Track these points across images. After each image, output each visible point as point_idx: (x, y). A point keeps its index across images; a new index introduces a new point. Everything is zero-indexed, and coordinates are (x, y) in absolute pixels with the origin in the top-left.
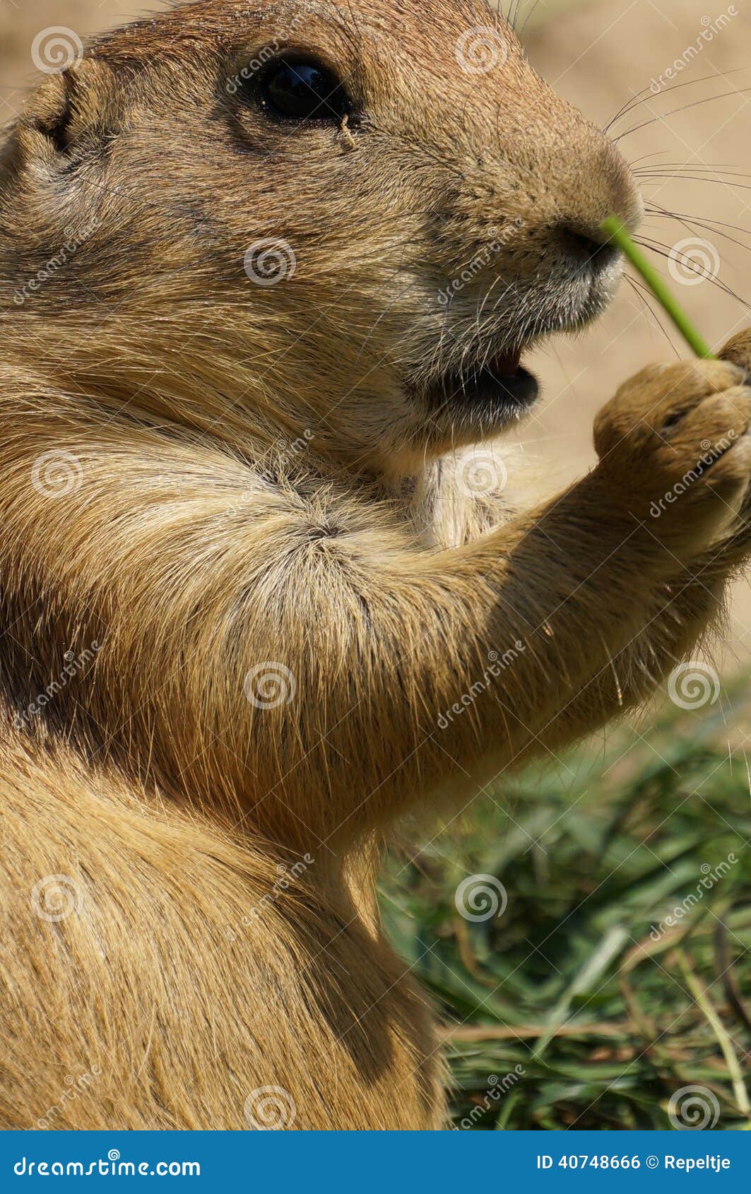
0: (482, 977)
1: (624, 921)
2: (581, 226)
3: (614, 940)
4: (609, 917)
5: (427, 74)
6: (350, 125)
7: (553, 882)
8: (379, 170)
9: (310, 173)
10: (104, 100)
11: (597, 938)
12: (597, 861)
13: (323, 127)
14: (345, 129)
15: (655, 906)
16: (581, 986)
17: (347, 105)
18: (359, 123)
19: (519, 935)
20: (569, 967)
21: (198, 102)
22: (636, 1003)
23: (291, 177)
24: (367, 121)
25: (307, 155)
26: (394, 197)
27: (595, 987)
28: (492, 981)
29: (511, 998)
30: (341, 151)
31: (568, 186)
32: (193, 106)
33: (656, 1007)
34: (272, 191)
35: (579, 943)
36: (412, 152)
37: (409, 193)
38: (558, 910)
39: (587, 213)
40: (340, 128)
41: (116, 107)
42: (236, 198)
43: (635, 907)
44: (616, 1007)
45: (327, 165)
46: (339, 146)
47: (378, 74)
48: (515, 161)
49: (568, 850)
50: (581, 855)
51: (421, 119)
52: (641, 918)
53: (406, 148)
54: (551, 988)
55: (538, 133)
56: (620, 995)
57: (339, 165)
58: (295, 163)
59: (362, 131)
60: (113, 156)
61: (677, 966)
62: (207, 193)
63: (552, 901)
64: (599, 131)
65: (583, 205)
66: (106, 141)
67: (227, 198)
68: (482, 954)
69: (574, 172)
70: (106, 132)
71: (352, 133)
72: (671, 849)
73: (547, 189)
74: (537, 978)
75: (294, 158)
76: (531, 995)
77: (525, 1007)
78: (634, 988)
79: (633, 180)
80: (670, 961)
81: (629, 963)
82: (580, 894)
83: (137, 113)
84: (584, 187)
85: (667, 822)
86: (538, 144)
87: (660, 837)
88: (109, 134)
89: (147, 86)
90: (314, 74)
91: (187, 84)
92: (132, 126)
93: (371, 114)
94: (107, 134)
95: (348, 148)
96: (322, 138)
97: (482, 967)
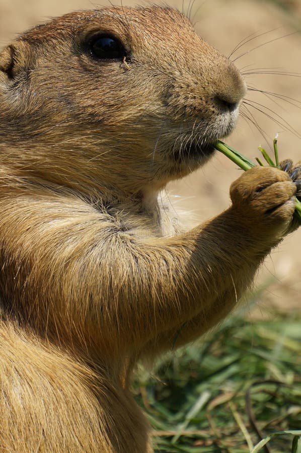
0: (151, 411)
1: (209, 389)
2: (223, 97)
3: (205, 397)
4: (202, 387)
5: (157, 39)
6: (126, 61)
7: (181, 373)
8: (140, 77)
9: (112, 81)
10: (27, 56)
11: (198, 396)
12: (199, 365)
13: (116, 62)
14: (125, 62)
15: (222, 383)
16: (190, 416)
17: (125, 53)
18: (130, 59)
19: (166, 394)
20: (186, 407)
21: (64, 54)
22: (213, 423)
23: (103, 83)
24: (134, 59)
25: (110, 74)
26: (146, 88)
27: (197, 416)
28: (156, 412)
29: (163, 419)
30: (124, 71)
31: (216, 81)
32: (62, 55)
33: (221, 424)
34: (96, 89)
35: (191, 398)
36: (152, 69)
37: (152, 87)
38: (182, 384)
39: (225, 91)
40: (123, 62)
41: (32, 58)
42: (83, 93)
43: (214, 384)
44: (205, 424)
45: (118, 77)
46: (122, 69)
47: (137, 39)
48: (195, 72)
49: (187, 360)
50: (192, 361)
51: (155, 56)
52: (216, 388)
53: (150, 68)
54: (179, 416)
55: (202, 61)
56: (206, 419)
57: (122, 76)
58: (105, 77)
59: (132, 63)
60: (32, 79)
61: (229, 408)
62: (71, 92)
63: (180, 381)
64: (226, 58)
65: (223, 88)
66: (28, 73)
67: (79, 93)
68: (152, 401)
69: (219, 75)
70: (28, 70)
71: (128, 64)
72: (228, 360)
73: (208, 83)
74: (174, 412)
75: (105, 75)
76: (171, 418)
77: (169, 423)
78: (213, 416)
79: (242, 77)
80: (227, 406)
81: (211, 407)
82: (191, 377)
83: (41, 61)
84: (223, 81)
85: (227, 349)
86: (203, 65)
87: (223, 355)
88: (30, 70)
89: (44, 50)
90: (112, 42)
91: (60, 47)
92: (39, 66)
93: (135, 56)
94: (29, 69)
95: (126, 70)
96: (115, 66)
97: (152, 407)
